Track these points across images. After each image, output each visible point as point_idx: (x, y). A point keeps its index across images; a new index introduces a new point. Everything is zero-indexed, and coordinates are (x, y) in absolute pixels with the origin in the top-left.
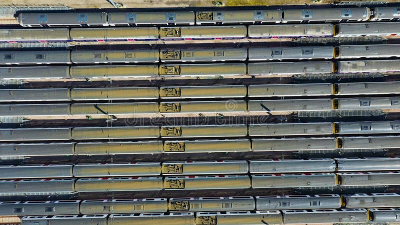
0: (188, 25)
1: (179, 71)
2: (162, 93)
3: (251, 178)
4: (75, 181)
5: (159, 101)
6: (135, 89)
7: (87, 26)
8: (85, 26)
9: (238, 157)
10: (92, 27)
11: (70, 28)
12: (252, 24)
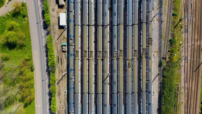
0: (74, 48)
1: (92, 52)
2: (100, 59)
3: (134, 24)
4: (133, 93)
5: (103, 60)
6: (98, 69)
7: (74, 87)
8: (74, 88)
9: (125, 29)
10: (74, 86)
11: (74, 93)
12: (74, 24)
